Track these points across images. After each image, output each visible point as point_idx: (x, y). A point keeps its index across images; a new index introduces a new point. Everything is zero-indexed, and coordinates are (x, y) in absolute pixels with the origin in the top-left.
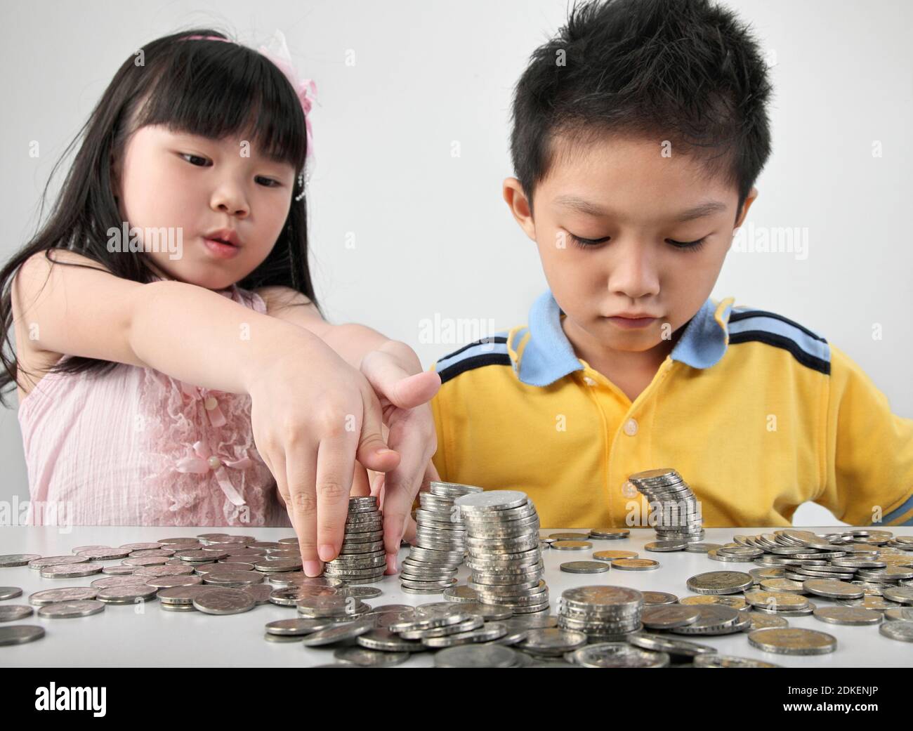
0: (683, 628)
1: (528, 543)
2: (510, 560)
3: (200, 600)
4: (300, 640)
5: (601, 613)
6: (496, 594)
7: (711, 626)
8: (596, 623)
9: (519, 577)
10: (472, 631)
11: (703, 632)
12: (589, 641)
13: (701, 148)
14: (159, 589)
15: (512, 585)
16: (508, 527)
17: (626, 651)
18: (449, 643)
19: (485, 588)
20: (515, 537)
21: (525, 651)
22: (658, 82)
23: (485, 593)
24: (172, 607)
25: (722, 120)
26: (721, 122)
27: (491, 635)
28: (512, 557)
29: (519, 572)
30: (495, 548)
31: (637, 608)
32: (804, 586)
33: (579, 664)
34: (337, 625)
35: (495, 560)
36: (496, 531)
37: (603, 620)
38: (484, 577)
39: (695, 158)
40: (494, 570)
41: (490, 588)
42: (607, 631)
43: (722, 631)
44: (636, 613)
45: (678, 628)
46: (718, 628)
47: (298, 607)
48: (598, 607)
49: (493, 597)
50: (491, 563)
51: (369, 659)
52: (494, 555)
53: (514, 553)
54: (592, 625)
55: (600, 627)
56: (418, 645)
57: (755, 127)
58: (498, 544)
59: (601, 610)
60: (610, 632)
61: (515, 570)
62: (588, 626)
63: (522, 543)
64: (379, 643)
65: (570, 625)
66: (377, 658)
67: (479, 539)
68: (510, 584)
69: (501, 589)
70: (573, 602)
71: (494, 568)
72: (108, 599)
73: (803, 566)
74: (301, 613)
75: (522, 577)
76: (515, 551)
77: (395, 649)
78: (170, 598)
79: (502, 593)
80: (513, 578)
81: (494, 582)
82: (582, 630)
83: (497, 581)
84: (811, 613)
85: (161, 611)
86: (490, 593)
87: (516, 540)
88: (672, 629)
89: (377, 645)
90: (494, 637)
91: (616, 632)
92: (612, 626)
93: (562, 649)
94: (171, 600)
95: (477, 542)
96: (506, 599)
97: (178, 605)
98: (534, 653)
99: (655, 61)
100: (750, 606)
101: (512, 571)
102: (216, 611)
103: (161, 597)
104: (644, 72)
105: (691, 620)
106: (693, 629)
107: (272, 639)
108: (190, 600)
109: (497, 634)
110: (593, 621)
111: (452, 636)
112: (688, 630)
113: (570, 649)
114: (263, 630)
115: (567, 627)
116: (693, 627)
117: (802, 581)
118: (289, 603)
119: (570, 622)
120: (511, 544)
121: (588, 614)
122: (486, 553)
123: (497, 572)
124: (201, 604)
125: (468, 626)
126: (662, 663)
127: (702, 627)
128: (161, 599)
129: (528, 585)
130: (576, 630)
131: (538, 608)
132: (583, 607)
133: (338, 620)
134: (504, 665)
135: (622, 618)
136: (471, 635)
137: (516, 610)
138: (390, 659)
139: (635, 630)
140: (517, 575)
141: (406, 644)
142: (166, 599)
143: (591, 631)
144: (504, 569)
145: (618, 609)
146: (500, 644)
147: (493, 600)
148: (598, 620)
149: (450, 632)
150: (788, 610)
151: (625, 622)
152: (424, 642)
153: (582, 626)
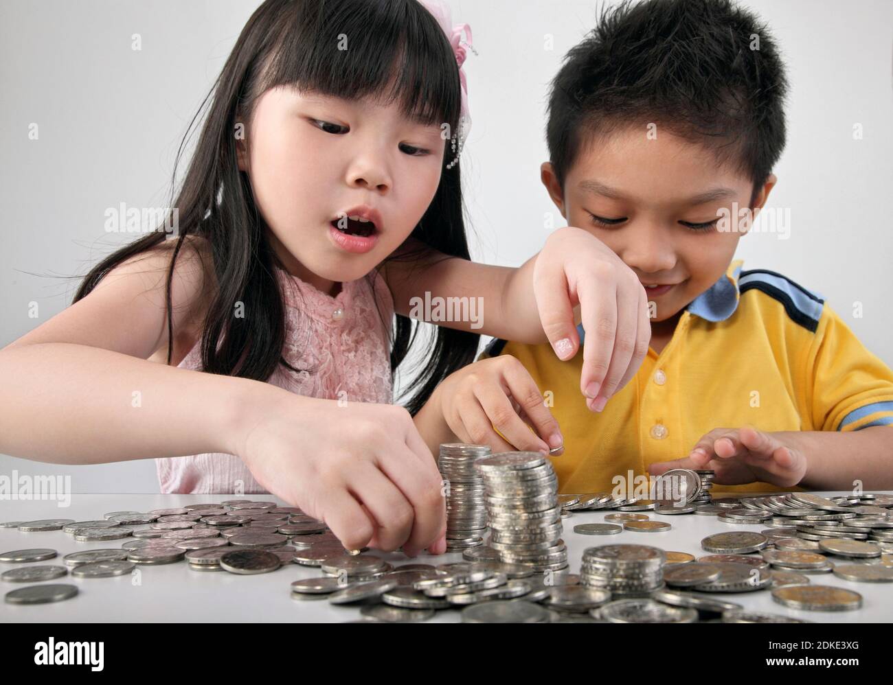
0: (705, 585)
1: (548, 502)
2: (530, 519)
3: (227, 560)
4: (326, 598)
5: (624, 570)
6: (517, 553)
7: (733, 583)
8: (619, 580)
9: (538, 536)
10: (496, 588)
11: (726, 589)
12: (614, 597)
13: (711, 137)
14: (188, 551)
15: (532, 544)
16: (528, 487)
17: (652, 607)
18: (475, 600)
19: (505, 547)
20: (535, 496)
21: (550, 607)
22: (668, 77)
23: (505, 552)
24: (199, 567)
25: (732, 112)
26: (731, 115)
27: (516, 592)
28: (531, 516)
29: (538, 531)
30: (515, 507)
31: (660, 565)
32: (820, 546)
33: (607, 620)
34: (361, 584)
35: (515, 519)
36: (515, 490)
37: (626, 577)
38: (504, 536)
39: (705, 147)
40: (514, 529)
41: (510, 548)
42: (630, 588)
43: (744, 588)
44: (659, 570)
45: (700, 585)
46: (741, 584)
47: (323, 567)
48: (621, 564)
49: (513, 556)
50: (511, 522)
51: (395, 616)
52: (514, 514)
53: (534, 513)
54: (615, 582)
55: (624, 584)
56: (443, 602)
57: (766, 119)
58: (518, 503)
59: (624, 567)
60: (633, 589)
61: (535, 529)
62: (612, 583)
63: (541, 502)
64: (405, 600)
65: (593, 582)
66: (403, 615)
67: (498, 498)
68: (530, 543)
69: (521, 547)
70: (596, 559)
71: (514, 527)
72: (139, 560)
73: (816, 527)
74: (325, 572)
75: (542, 536)
76: (534, 510)
77: (420, 606)
78: (198, 559)
79: (522, 552)
80: (533, 537)
81: (514, 541)
82: (605, 587)
83: (516, 541)
84: (831, 571)
85: (190, 571)
86: (510, 552)
87: (535, 499)
88: (694, 586)
89: (402, 602)
90: (519, 594)
91: (639, 588)
92: (636, 583)
93: (588, 606)
94: (199, 561)
95: (497, 501)
96: (526, 558)
97: (205, 565)
98: (559, 609)
99: (666, 58)
100: (768, 565)
101: (531, 530)
102: (242, 571)
103: (189, 558)
104: (655, 68)
105: (713, 577)
106: (716, 587)
107: (298, 597)
108: (217, 561)
109: (521, 591)
110: (616, 578)
111: (477, 594)
112: (711, 587)
113: (595, 605)
114: (289, 588)
115: (590, 585)
116: (716, 584)
117: (818, 541)
118: (313, 563)
119: (592, 579)
120: (530, 504)
121: (611, 571)
122: (506, 512)
123: (517, 531)
124: (227, 563)
125: (492, 583)
126: (691, 618)
127: (724, 584)
128: (189, 560)
129: (547, 545)
130: (600, 587)
131: (558, 567)
132: (606, 564)
133: (361, 579)
134: (532, 621)
135: (645, 575)
136: (496, 591)
137: (537, 569)
138: (416, 616)
139: (658, 587)
140: (536, 534)
141: (431, 602)
142: (194, 560)
143: (614, 588)
144: (524, 529)
145: (641, 566)
146: (527, 600)
147: (513, 559)
148: (621, 576)
149: (474, 589)
150: (807, 568)
151: (648, 579)
152: (449, 599)
153: (605, 583)
